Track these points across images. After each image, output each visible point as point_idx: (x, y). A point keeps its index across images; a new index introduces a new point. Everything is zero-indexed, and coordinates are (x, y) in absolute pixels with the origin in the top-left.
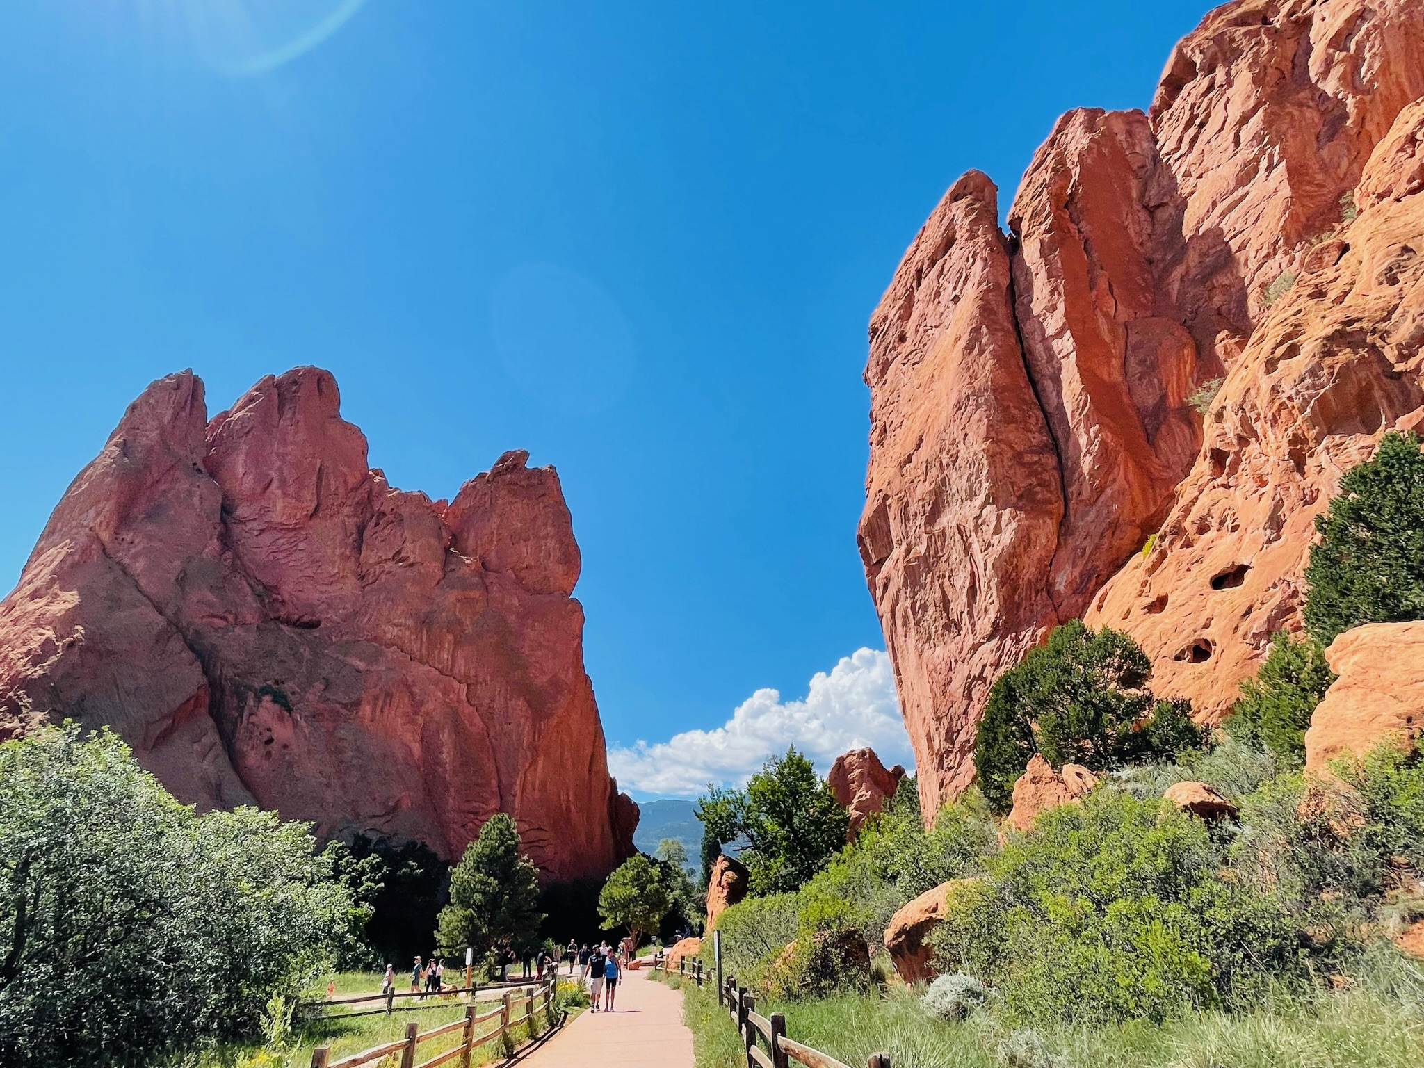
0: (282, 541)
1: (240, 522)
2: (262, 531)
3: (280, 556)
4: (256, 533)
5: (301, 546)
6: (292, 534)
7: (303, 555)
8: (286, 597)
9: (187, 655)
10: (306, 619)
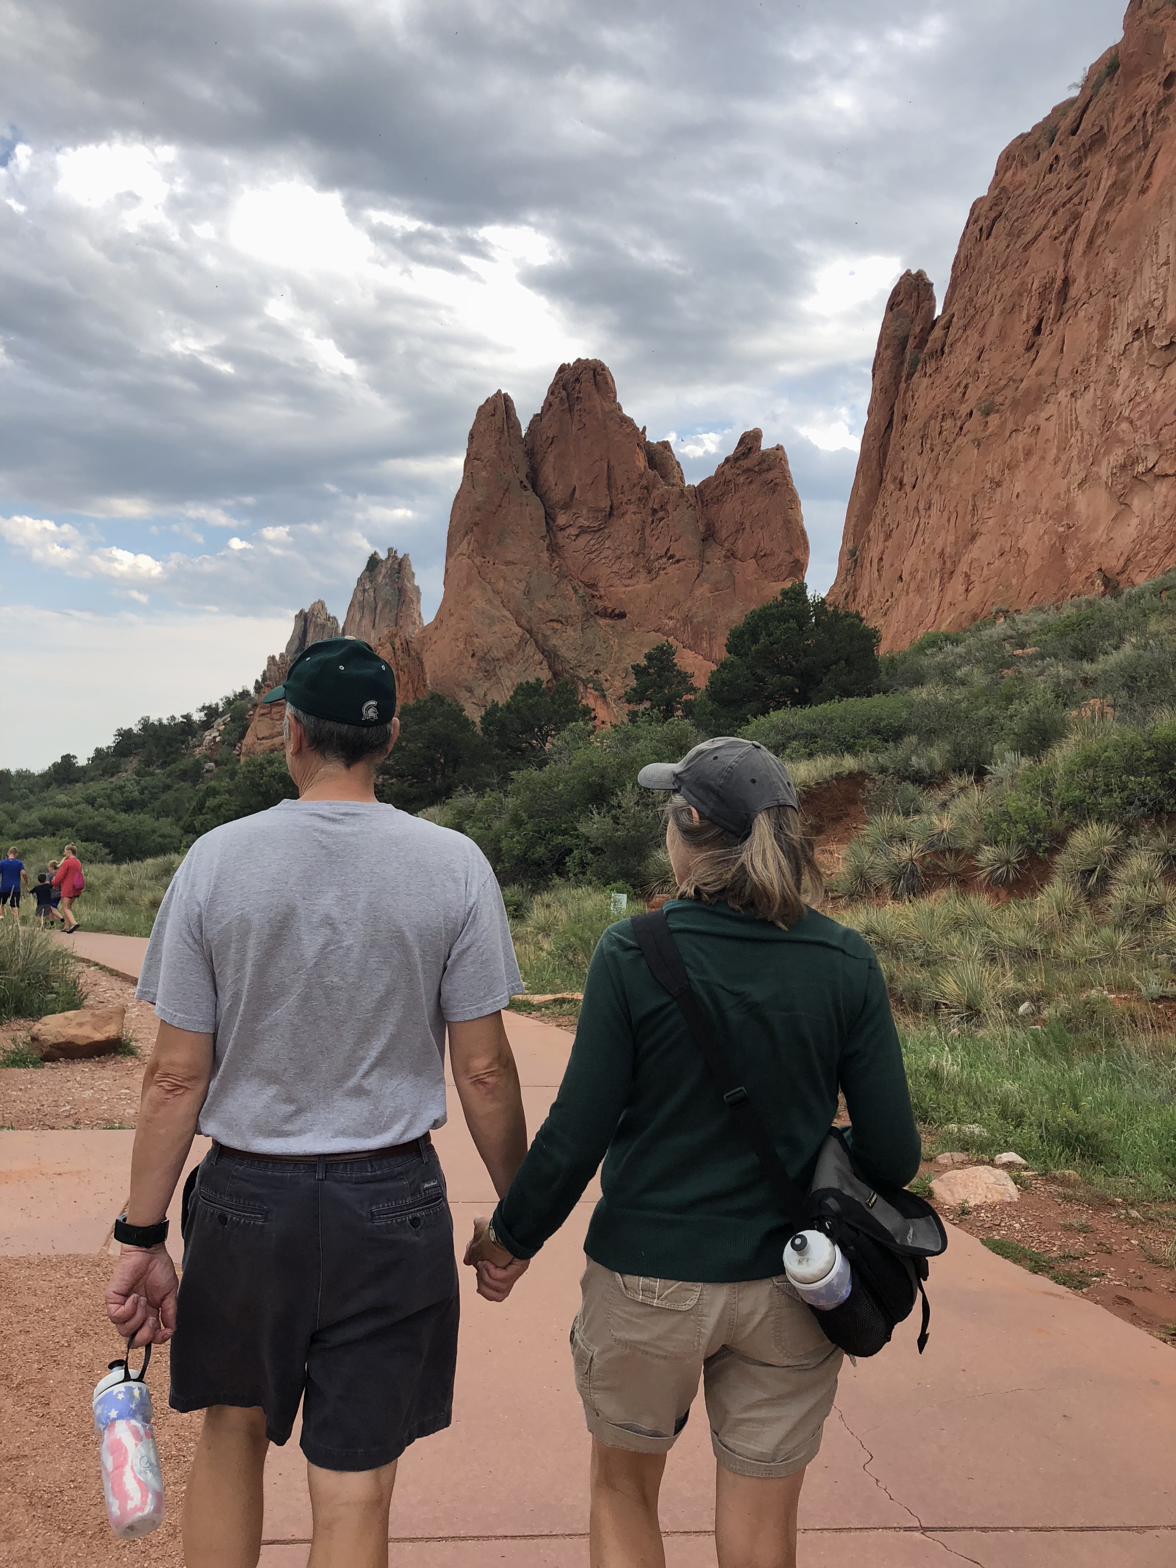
0: (592, 542)
1: (562, 529)
2: (577, 536)
3: (593, 556)
4: (573, 538)
5: (608, 543)
6: (597, 535)
7: (610, 551)
8: (602, 593)
9: (539, 657)
10: (617, 612)
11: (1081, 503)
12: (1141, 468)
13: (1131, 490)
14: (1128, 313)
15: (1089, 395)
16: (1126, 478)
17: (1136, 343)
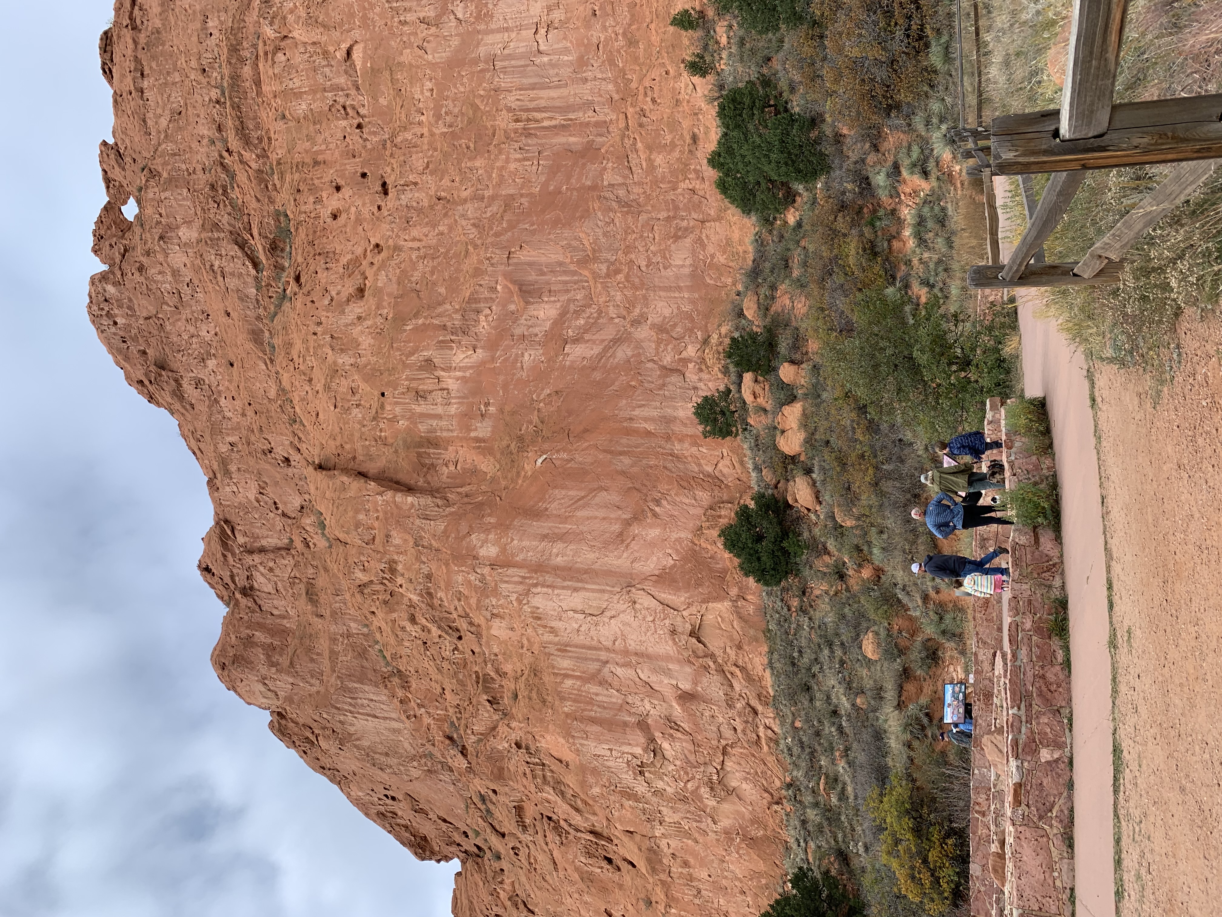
11: (725, 823)
12: (715, 777)
13: (725, 786)
14: (628, 778)
15: (665, 810)
16: (718, 788)
17: (646, 774)
